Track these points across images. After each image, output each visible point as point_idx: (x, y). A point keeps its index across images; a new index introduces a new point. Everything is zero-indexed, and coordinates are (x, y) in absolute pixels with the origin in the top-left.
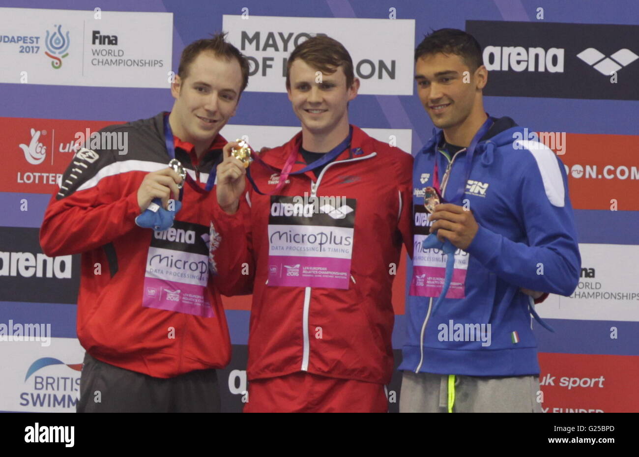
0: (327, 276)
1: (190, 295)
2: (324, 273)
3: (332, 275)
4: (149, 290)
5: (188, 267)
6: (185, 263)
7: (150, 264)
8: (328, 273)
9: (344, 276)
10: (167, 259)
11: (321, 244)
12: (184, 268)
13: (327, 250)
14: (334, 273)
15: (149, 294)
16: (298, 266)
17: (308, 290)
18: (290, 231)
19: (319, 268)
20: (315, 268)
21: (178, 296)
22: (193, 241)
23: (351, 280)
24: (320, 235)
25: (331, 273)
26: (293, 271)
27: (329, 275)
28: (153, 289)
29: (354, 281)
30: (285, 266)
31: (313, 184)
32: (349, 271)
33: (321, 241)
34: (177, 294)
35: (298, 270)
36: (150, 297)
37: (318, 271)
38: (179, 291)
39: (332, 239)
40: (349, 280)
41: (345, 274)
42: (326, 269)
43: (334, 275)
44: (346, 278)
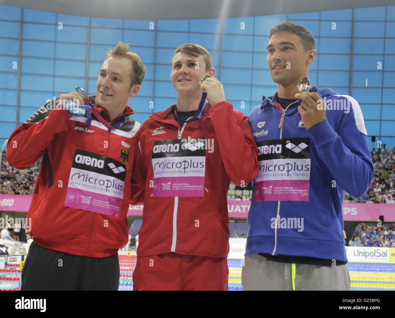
0: (189, 189)
1: (98, 201)
2: (187, 187)
3: (192, 188)
4: (70, 196)
5: (98, 183)
6: (96, 180)
7: (72, 179)
8: (190, 186)
9: (200, 188)
10: (83, 176)
11: (185, 168)
12: (95, 183)
13: (189, 171)
14: (194, 186)
15: (70, 198)
16: (170, 183)
17: (176, 199)
18: (165, 161)
19: (183, 184)
20: (181, 184)
21: (89, 200)
22: (102, 167)
23: (205, 190)
24: (184, 162)
25: (192, 186)
26: (166, 187)
27: (191, 188)
28: (73, 195)
29: (207, 191)
30: (162, 184)
31: (179, 132)
32: (204, 185)
33: (185, 166)
34: (89, 199)
35: (170, 186)
36: (70, 200)
37: (183, 186)
38: (90, 198)
39: (192, 165)
40: (204, 190)
41: (201, 186)
42: (188, 184)
43: (194, 188)
44: (201, 189)
